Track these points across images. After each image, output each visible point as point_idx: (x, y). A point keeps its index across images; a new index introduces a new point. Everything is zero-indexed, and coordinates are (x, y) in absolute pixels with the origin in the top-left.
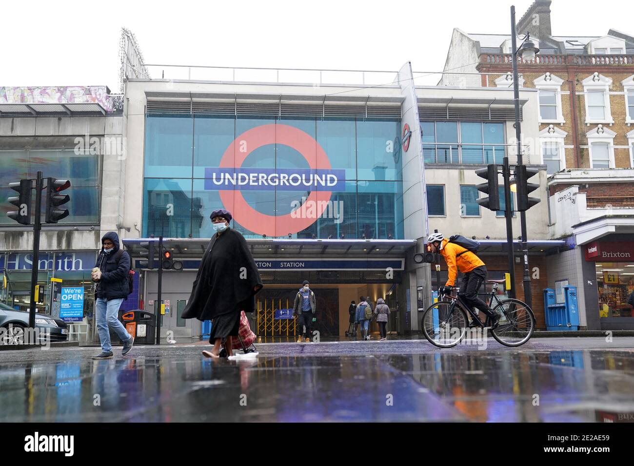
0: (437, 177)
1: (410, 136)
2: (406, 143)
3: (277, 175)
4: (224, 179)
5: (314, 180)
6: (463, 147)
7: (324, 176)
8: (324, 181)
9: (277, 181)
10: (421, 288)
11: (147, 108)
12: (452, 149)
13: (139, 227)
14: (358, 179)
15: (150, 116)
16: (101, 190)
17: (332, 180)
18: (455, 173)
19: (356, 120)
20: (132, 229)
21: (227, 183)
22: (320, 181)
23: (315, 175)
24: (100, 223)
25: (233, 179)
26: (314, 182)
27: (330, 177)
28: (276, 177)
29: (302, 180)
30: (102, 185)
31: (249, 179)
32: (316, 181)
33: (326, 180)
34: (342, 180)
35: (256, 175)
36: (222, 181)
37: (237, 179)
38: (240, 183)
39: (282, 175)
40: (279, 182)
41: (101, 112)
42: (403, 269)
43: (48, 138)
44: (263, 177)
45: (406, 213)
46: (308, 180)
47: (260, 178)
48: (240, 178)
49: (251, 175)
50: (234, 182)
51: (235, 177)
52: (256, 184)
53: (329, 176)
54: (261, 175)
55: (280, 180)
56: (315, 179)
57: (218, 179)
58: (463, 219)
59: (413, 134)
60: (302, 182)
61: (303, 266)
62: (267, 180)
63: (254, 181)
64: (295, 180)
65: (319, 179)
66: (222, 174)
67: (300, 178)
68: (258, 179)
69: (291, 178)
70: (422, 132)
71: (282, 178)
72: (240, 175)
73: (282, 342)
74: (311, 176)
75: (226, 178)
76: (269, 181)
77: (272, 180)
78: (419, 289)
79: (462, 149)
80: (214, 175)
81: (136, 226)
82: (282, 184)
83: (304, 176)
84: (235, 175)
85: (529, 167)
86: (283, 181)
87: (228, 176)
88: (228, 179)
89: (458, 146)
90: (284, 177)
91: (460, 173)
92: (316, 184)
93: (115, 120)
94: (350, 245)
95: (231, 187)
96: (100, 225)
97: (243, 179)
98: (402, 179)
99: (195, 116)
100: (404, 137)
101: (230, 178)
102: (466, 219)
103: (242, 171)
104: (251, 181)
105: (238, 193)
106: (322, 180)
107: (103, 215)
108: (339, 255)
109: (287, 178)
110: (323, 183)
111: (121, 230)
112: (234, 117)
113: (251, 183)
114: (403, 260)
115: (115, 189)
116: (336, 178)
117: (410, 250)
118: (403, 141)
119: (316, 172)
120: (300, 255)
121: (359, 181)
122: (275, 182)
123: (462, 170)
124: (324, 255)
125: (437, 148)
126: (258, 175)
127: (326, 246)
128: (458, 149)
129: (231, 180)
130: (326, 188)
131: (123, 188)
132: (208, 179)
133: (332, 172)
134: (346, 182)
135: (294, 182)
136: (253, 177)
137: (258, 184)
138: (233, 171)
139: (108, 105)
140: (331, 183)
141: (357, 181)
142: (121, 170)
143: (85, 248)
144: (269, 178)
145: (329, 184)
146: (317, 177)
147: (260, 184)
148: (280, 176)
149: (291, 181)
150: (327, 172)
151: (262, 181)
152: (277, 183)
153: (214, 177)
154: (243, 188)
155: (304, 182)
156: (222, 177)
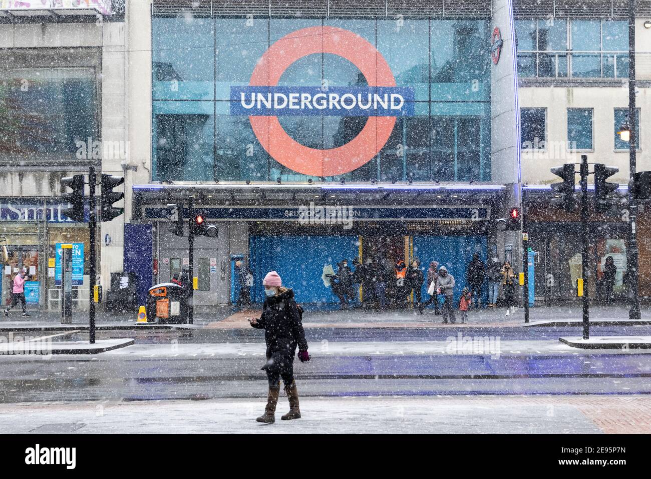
0: (536, 97)
1: (501, 45)
2: (496, 53)
3: (325, 95)
4: (256, 101)
5: (373, 101)
6: (573, 54)
7: (386, 96)
8: (386, 103)
9: (325, 102)
10: (510, 248)
13: (148, 165)
16: (101, 120)
17: (397, 101)
18: (561, 92)
19: (430, 19)
20: (140, 168)
21: (259, 107)
22: (382, 103)
23: (375, 95)
25: (267, 101)
26: (373, 104)
27: (395, 97)
28: (323, 98)
29: (357, 100)
31: (288, 101)
32: (375, 103)
33: (389, 101)
34: (410, 101)
35: (297, 95)
36: (253, 103)
37: (273, 101)
38: (276, 107)
39: (331, 96)
40: (328, 104)
42: (489, 218)
44: (306, 98)
45: (494, 148)
46: (365, 101)
47: (303, 99)
48: (276, 99)
49: (291, 95)
50: (268, 105)
51: (270, 99)
52: (297, 107)
53: (393, 96)
54: (303, 95)
55: (328, 101)
56: (375, 100)
57: (248, 101)
59: (505, 43)
60: (357, 104)
61: (359, 215)
62: (311, 102)
63: (294, 104)
64: (348, 101)
65: (380, 100)
66: (253, 95)
67: (354, 99)
68: (300, 101)
69: (343, 99)
71: (331, 99)
72: (276, 95)
74: (370, 96)
75: (259, 99)
76: (314, 103)
77: (319, 101)
78: (507, 248)
79: (573, 57)
80: (243, 95)
81: (144, 163)
82: (331, 107)
83: (360, 96)
84: (270, 95)
86: (333, 104)
87: (260, 96)
88: (261, 101)
89: (567, 53)
90: (334, 98)
91: (569, 92)
92: (375, 107)
93: (114, 27)
95: (265, 112)
97: (281, 101)
98: (490, 98)
100: (494, 45)
101: (263, 99)
103: (280, 90)
104: (291, 104)
105: (274, 119)
106: (384, 101)
109: (337, 99)
110: (385, 106)
112: (268, 17)
113: (291, 107)
114: (489, 208)
115: (118, 118)
116: (402, 99)
119: (376, 90)
121: (432, 102)
122: (322, 104)
123: (570, 89)
125: (539, 58)
126: (300, 95)
127: (388, 194)
128: (566, 57)
129: (265, 103)
130: (390, 112)
132: (235, 101)
133: (397, 91)
134: (416, 103)
135: (346, 104)
136: (294, 98)
137: (300, 107)
138: (266, 90)
140: (395, 105)
142: (125, 94)
144: (315, 99)
145: (393, 107)
146: (377, 97)
147: (303, 107)
148: (328, 96)
149: (343, 104)
150: (391, 90)
151: (305, 103)
152: (325, 106)
153: (243, 98)
154: (281, 112)
155: (360, 104)
156: (253, 98)
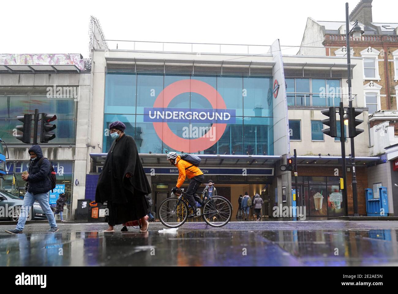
0: (296, 114)
1: (278, 88)
2: (276, 92)
3: (191, 113)
4: (157, 115)
5: (215, 116)
6: (313, 95)
7: (222, 113)
8: (222, 117)
9: (191, 116)
10: (285, 187)
11: (107, 68)
12: (306, 96)
13: (101, 146)
14: (244, 116)
15: (109, 73)
16: (77, 122)
17: (227, 116)
18: (308, 112)
19: (243, 77)
20: (97, 147)
21: (158, 118)
22: (219, 117)
23: (216, 113)
24: (75, 143)
25: (162, 115)
26: (215, 117)
27: (226, 114)
28: (190, 114)
29: (207, 116)
30: (77, 118)
31: (173, 115)
32: (216, 117)
33: (223, 116)
34: (233, 116)
35: (177, 112)
36: (155, 116)
37: (165, 115)
38: (167, 118)
39: (194, 113)
40: (193, 117)
41: (76, 70)
42: (273, 174)
43: (42, 87)
44: (182, 114)
45: (275, 139)
46: (211, 116)
47: (180, 114)
48: (167, 114)
49: (174, 112)
50: (163, 117)
52: (177, 118)
53: (225, 114)
54: (180, 113)
55: (193, 116)
56: (216, 115)
57: (153, 115)
58: (313, 142)
59: (280, 86)
60: (207, 117)
61: (208, 172)
62: (184, 116)
63: (176, 117)
64: (203, 116)
65: (218, 115)
66: (155, 112)
67: (206, 115)
68: (178, 115)
69: (200, 115)
70: (286, 85)
71: (194, 114)
72: (167, 112)
73: (193, 222)
74: (213, 113)
75: (158, 114)
76: (186, 116)
77: (188, 116)
78: (283, 188)
79: (313, 96)
80: (150, 112)
81: (99, 145)
82: (194, 118)
83: (208, 113)
84: (163, 112)
85: (357, 109)
86: (195, 117)
87: (159, 113)
88: (159, 115)
89: (310, 94)
90: (196, 114)
91: (311, 112)
92: (216, 119)
93: (86, 76)
94: (239, 159)
95: (161, 120)
96: (75, 144)
97: (169, 115)
98: (273, 115)
99: (138, 74)
100: (275, 88)
101: (160, 114)
102: (314, 142)
103: (169, 110)
104: (174, 116)
105: (166, 124)
106: (220, 116)
107: (77, 138)
108: (231, 165)
110: (221, 118)
111: (89, 147)
112: (163, 75)
113: (174, 118)
114: (273, 169)
115: (86, 121)
116: (229, 115)
117: (278, 163)
118: (274, 91)
119: (217, 111)
120: (206, 165)
121: (245, 117)
122: (190, 117)
123: (312, 111)
124: (221, 165)
125: (296, 96)
126: (179, 113)
127: (222, 159)
128: (309, 96)
129: (161, 116)
130: (223, 121)
131: (90, 120)
132: (146, 115)
133: (227, 111)
134: (236, 117)
135: (201, 117)
136: (175, 114)
137: (179, 118)
138: (162, 110)
139: (81, 66)
140: (226, 118)
141: (243, 117)
142: (89, 109)
143: (65, 159)
144: (186, 114)
145: (225, 119)
146: (217, 114)
147: (180, 118)
148: (193, 113)
149: (200, 117)
150: (224, 111)
151: (181, 117)
152: (191, 118)
153: (150, 113)
154: (169, 121)
155: (209, 117)
156: (155, 114)
